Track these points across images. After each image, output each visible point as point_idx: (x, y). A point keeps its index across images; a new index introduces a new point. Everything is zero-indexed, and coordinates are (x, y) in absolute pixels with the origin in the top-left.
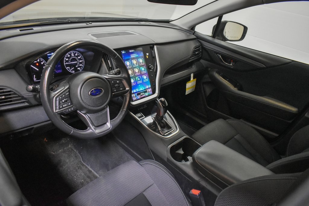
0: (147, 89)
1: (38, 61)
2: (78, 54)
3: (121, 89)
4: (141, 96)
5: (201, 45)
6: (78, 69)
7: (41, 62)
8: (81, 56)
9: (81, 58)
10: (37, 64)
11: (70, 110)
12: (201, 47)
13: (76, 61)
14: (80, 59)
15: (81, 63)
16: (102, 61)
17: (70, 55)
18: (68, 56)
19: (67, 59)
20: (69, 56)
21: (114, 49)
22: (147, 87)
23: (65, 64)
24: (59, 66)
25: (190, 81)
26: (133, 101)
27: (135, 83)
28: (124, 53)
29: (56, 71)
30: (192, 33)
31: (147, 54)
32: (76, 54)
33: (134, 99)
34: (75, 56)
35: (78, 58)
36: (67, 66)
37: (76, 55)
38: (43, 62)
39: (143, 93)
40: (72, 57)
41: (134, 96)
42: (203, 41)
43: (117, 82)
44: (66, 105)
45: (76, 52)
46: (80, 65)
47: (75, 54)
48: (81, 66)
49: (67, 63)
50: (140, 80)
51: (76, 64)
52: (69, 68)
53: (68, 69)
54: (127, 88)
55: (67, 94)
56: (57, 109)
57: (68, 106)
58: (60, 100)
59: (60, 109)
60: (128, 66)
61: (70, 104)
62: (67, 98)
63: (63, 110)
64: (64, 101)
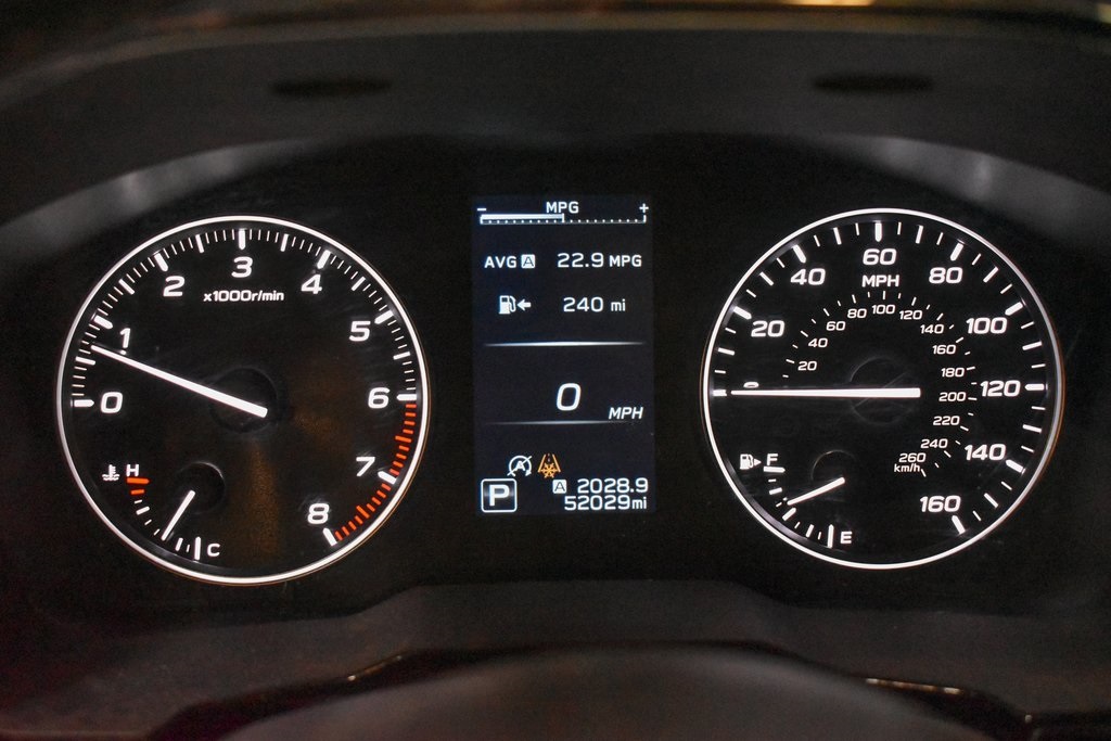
1: (312, 285)
2: (974, 274)
6: (931, 504)
8: (1029, 313)
9: (1015, 334)
13: (925, 372)
14: (995, 357)
15: (998, 421)
17: (843, 261)
18: (799, 278)
19: (767, 329)
20: (809, 276)
23: (710, 393)
24: (616, 413)
29: (559, 487)
32: (939, 257)
35: (973, 325)
37: (939, 276)
38: (371, 309)
40: (868, 299)
45: (952, 237)
46: (977, 453)
47: (914, 263)
48: (991, 474)
49: (751, 389)
51: (910, 424)
52: (770, 464)
53: (755, 482)
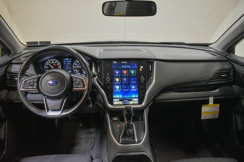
0: (133, 98)
1: (56, 62)
3: (80, 86)
4: (124, 102)
5: (233, 67)
7: (57, 63)
10: (55, 64)
11: (33, 92)
12: (232, 70)
19: (76, 64)
20: (78, 62)
22: (134, 96)
24: (70, 68)
25: (208, 105)
26: (113, 105)
27: (120, 90)
28: (115, 63)
30: (224, 55)
31: (142, 67)
36: (75, 68)
38: (58, 63)
39: (127, 101)
41: (116, 101)
42: (236, 63)
43: (78, 80)
44: (31, 88)
50: (127, 88)
52: (76, 70)
55: (36, 80)
56: (24, 88)
57: (33, 89)
58: (28, 83)
59: (26, 89)
60: (117, 74)
61: (35, 88)
62: (34, 83)
63: (28, 90)
64: (30, 84)
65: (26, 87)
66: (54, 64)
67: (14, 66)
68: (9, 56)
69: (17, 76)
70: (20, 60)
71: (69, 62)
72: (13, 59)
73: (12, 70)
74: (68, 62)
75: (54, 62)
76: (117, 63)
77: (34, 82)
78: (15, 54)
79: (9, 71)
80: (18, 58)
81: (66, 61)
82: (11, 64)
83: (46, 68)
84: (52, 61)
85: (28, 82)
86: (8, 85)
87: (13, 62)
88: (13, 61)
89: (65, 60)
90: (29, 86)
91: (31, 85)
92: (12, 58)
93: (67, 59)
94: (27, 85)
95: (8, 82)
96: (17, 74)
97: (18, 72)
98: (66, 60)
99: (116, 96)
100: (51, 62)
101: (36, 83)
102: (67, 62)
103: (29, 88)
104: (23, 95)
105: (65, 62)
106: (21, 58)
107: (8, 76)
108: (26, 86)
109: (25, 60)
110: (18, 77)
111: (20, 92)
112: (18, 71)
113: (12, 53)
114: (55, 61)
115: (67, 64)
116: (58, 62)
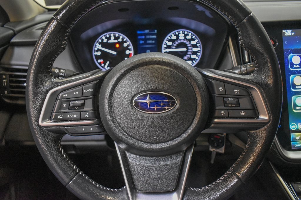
2: (192, 37)
3: (243, 113)
7: (123, 42)
9: (197, 44)
10: (117, 46)
11: (84, 130)
13: (187, 47)
14: (195, 46)
15: (195, 53)
16: (226, 45)
18: (172, 38)
19: (170, 43)
20: (174, 38)
21: (262, 23)
26: (290, 149)
28: (290, 34)
32: (187, 35)
33: (296, 146)
34: (185, 38)
35: (192, 43)
37: (188, 37)
40: (180, 40)
41: (298, 138)
44: (75, 116)
45: (189, 33)
46: (192, 57)
48: (194, 59)
49: (167, 50)
51: (185, 53)
54: (265, 115)
55: (89, 90)
56: (50, 119)
57: (80, 119)
58: (63, 100)
59: (57, 120)
60: (296, 65)
61: (87, 115)
62: (84, 99)
63: (64, 126)
64: (72, 104)
65: (56, 116)
66: (115, 44)
67: (18, 51)
68: (5, 26)
69: (25, 77)
70: (31, 35)
71: (152, 39)
72: (14, 35)
73: (13, 62)
74: (150, 39)
75: (116, 38)
76: (293, 34)
77: (82, 97)
78: (20, 22)
79: (6, 64)
80: (28, 31)
81: (143, 37)
82: (9, 48)
83: (96, 56)
84: (110, 37)
85: (62, 98)
86: (7, 100)
87: (14, 40)
88: (14, 38)
89: (141, 35)
90: (68, 110)
91: (74, 107)
92: (11, 32)
93: (147, 31)
94: (60, 107)
95: (6, 92)
96: (25, 71)
97: (27, 68)
98: (145, 35)
99: (297, 125)
100: (109, 39)
101: (91, 100)
102: (146, 40)
103: (68, 116)
104: (50, 143)
105: (142, 39)
106: (34, 30)
107: (5, 79)
108: (58, 113)
109: (52, 19)
110: (28, 80)
111: (37, 133)
112: (28, 63)
113: (12, 19)
114: (118, 38)
115: (146, 43)
116: (126, 39)
